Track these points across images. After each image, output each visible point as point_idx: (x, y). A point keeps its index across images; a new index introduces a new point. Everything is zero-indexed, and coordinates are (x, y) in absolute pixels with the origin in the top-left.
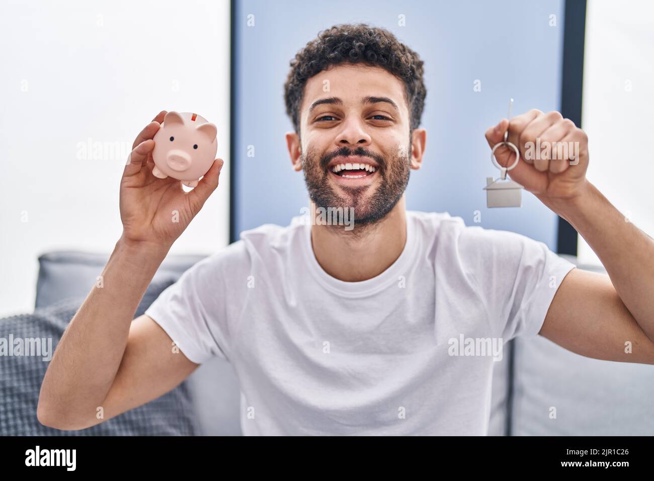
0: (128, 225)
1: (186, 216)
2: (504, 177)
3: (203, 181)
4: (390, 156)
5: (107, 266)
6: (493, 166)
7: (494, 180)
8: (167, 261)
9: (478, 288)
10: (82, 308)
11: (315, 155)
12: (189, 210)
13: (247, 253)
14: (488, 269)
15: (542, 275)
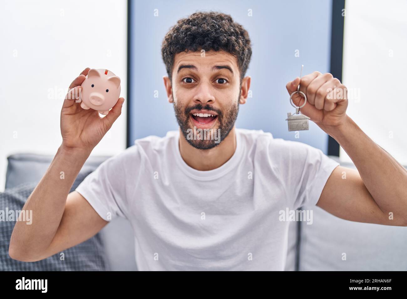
0: (65, 138)
1: (102, 133)
2: (298, 112)
3: (111, 111)
4: (225, 110)
5: (52, 163)
7: (292, 114)
8: (89, 160)
9: (280, 176)
10: (37, 189)
12: (103, 129)
13: (139, 154)
14: (286, 165)
15: (319, 170)
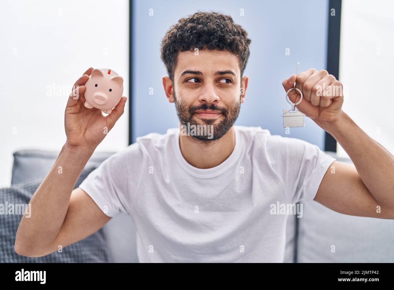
0: (70, 136)
2: (293, 109)
3: (114, 109)
6: (287, 103)
7: (288, 111)
9: (278, 173)
11: (186, 105)
13: (141, 151)
14: (284, 161)
15: (316, 165)
